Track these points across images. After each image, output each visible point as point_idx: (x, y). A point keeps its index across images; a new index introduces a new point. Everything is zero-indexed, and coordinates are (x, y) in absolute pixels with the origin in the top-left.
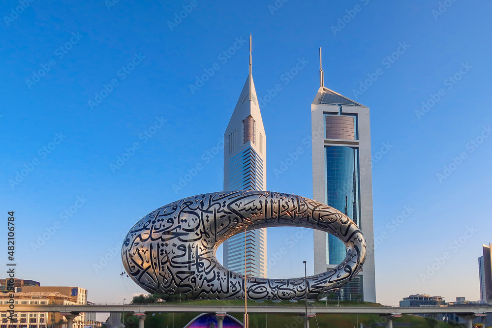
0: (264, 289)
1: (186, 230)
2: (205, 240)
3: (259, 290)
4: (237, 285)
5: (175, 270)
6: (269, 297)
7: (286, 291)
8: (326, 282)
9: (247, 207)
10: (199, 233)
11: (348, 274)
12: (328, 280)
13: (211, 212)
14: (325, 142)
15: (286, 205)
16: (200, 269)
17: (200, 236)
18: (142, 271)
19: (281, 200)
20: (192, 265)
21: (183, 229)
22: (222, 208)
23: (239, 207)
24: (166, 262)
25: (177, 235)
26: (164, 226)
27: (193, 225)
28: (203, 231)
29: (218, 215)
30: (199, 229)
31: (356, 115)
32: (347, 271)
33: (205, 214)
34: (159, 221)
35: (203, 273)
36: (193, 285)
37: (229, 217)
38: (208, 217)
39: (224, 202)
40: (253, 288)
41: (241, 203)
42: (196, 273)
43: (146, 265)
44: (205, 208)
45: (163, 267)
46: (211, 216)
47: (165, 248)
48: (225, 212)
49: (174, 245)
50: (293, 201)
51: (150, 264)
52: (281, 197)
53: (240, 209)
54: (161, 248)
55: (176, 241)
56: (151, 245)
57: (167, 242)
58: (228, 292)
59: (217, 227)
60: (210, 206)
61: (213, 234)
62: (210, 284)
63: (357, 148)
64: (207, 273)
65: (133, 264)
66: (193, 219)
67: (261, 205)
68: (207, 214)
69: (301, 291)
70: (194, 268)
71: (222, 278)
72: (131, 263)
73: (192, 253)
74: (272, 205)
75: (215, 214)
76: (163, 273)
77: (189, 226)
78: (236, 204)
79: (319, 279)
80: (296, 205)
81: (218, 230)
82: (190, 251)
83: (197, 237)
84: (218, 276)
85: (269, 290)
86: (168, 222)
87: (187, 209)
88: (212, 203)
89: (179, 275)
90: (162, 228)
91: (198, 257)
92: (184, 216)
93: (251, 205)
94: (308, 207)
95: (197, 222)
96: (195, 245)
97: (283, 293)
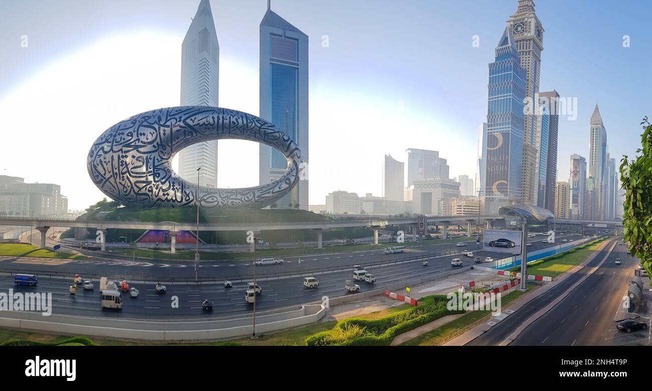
0: (215, 199)
1: (145, 143)
2: (162, 152)
3: (210, 200)
4: (190, 195)
5: (133, 180)
6: (220, 206)
7: (235, 201)
8: (269, 193)
9: (201, 122)
10: (157, 146)
11: (288, 186)
12: (271, 191)
13: (168, 126)
14: (271, 59)
15: (235, 121)
16: (157, 179)
17: (157, 148)
18: (104, 180)
19: (232, 117)
20: (149, 175)
21: (142, 142)
22: (178, 123)
23: (193, 122)
24: (126, 173)
25: (136, 148)
26: (124, 139)
27: (151, 138)
28: (160, 144)
29: (174, 129)
30: (156, 142)
31: (297, 40)
32: (287, 183)
33: (162, 128)
34: (119, 134)
35: (159, 183)
36: (150, 194)
37: (185, 131)
38: (164, 131)
39: (180, 118)
40: (205, 198)
41: (195, 118)
42: (153, 183)
43: (107, 176)
44: (162, 123)
45: (123, 177)
46: (168, 130)
47: (125, 159)
48: (181, 127)
49: (133, 157)
50: (242, 119)
51: (111, 173)
52: (232, 114)
53: (194, 124)
54: (121, 159)
55: (134, 152)
56: (112, 157)
57: (127, 154)
58: (181, 201)
59: (173, 140)
60: (167, 121)
61: (169, 147)
62: (165, 193)
63: (298, 69)
64: (163, 183)
65: (97, 174)
66: (150, 133)
67: (214, 121)
68: (164, 128)
69: (247, 201)
70: (151, 178)
71: (176, 188)
72: (95, 173)
73: (149, 164)
74: (223, 121)
75: (171, 129)
76: (123, 183)
77: (147, 139)
78: (191, 120)
79: (264, 190)
80: (245, 122)
81: (174, 143)
82: (148, 162)
83: (154, 149)
84: (173, 186)
85: (220, 200)
86: (128, 135)
87: (145, 123)
88: (169, 118)
89: (137, 184)
90: (122, 141)
91: (154, 167)
92: (142, 130)
93: (204, 120)
94: (256, 125)
95: (155, 135)
96: (152, 157)
97: (232, 202)
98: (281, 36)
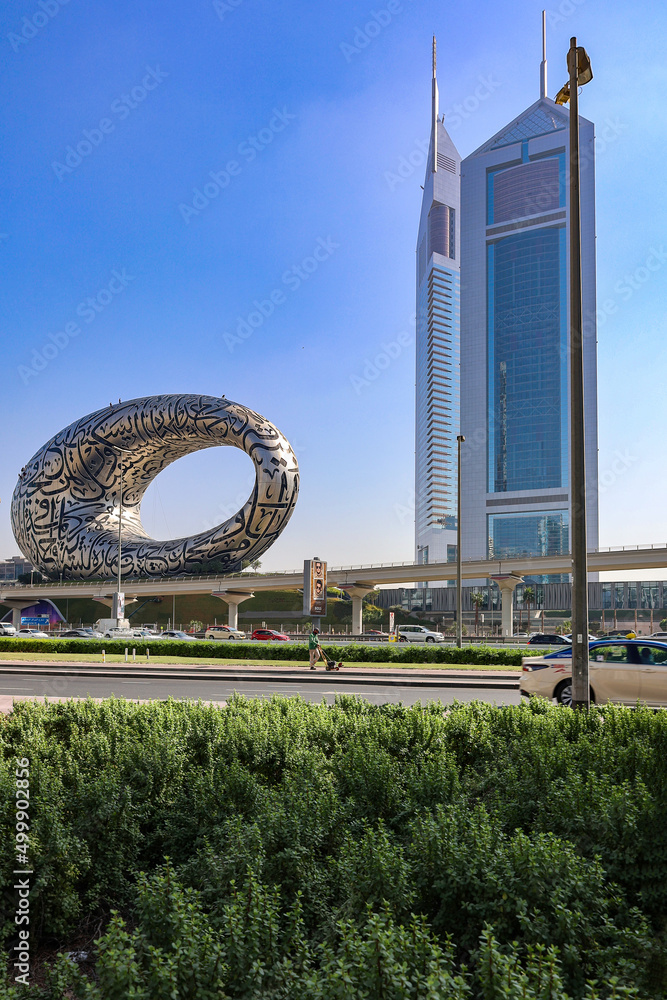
0: (130, 561)
1: (49, 478)
2: (74, 487)
4: (100, 556)
5: (37, 539)
6: (136, 571)
7: (154, 561)
8: (207, 542)
9: (114, 430)
10: (65, 480)
12: (211, 538)
13: (74, 446)
15: (159, 417)
16: (63, 534)
17: (64, 484)
19: (153, 411)
20: (55, 529)
21: (46, 477)
22: (86, 438)
23: (104, 432)
24: (29, 527)
25: (40, 486)
26: (31, 475)
27: (56, 469)
28: (68, 475)
29: (83, 449)
30: (63, 474)
35: (65, 540)
36: (55, 558)
37: (96, 449)
38: (71, 453)
39: (90, 427)
41: (107, 424)
42: (58, 540)
44: (69, 442)
45: (28, 535)
46: (75, 452)
47: (28, 507)
48: (90, 443)
49: (37, 501)
50: (170, 409)
53: (105, 434)
55: (39, 495)
57: (32, 498)
58: (89, 568)
59: (88, 467)
60: (73, 437)
62: (71, 556)
64: (70, 540)
66: (56, 460)
67: (131, 424)
68: (69, 449)
69: (171, 560)
70: (55, 534)
71: (84, 546)
73: (55, 511)
74: (142, 421)
75: (79, 449)
77: (53, 471)
78: (102, 428)
79: (203, 537)
81: (92, 470)
82: (54, 507)
83: (62, 486)
87: (53, 446)
89: (42, 545)
91: (63, 514)
93: (118, 426)
94: (189, 416)
95: (60, 463)
96: (60, 499)
97: (152, 564)
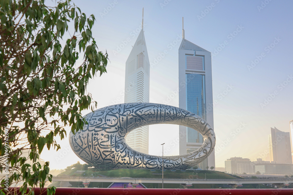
0: (156, 163)
1: (110, 126)
2: (120, 132)
3: (152, 163)
4: (139, 160)
5: (102, 150)
6: (159, 167)
9: (146, 113)
10: (117, 128)
12: (193, 158)
13: (125, 115)
14: (186, 71)
15: (169, 112)
16: (117, 150)
17: (117, 130)
18: (82, 149)
19: (166, 110)
20: (113, 147)
21: (108, 125)
22: (131, 114)
23: (141, 113)
24: (96, 145)
25: (104, 129)
26: (96, 123)
27: (114, 123)
28: (119, 126)
29: (129, 117)
30: (117, 125)
31: (204, 56)
32: (204, 153)
34: (93, 119)
35: (119, 152)
36: (113, 159)
37: (136, 119)
38: (123, 118)
39: (133, 110)
40: (149, 162)
41: (143, 111)
42: (115, 152)
43: (84, 146)
44: (121, 113)
45: (95, 148)
46: (125, 118)
47: (96, 136)
48: (133, 116)
49: (102, 135)
50: (173, 111)
51: (87, 145)
52: (166, 107)
53: (142, 114)
54: (94, 136)
55: (103, 132)
56: (88, 134)
57: (98, 133)
58: (134, 164)
60: (124, 112)
61: (125, 129)
62: (123, 159)
63: (204, 75)
64: (121, 152)
65: (76, 145)
66: (114, 119)
67: (155, 112)
68: (122, 116)
69: (177, 165)
70: (113, 149)
71: (130, 156)
72: (75, 144)
73: (113, 140)
74: (161, 113)
75: (127, 117)
76: (95, 152)
77: (112, 123)
78: (140, 111)
79: (189, 157)
80: (175, 113)
81: (128, 126)
82: (112, 138)
84: (128, 154)
85: (159, 163)
86: (99, 120)
87: (110, 113)
88: (125, 110)
89: (105, 153)
90: (95, 124)
91: (116, 142)
92: (108, 117)
93: (149, 112)
94: (182, 114)
95: (116, 121)
96: (114, 135)
97: (167, 165)
98: (193, 55)
